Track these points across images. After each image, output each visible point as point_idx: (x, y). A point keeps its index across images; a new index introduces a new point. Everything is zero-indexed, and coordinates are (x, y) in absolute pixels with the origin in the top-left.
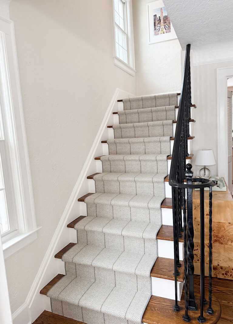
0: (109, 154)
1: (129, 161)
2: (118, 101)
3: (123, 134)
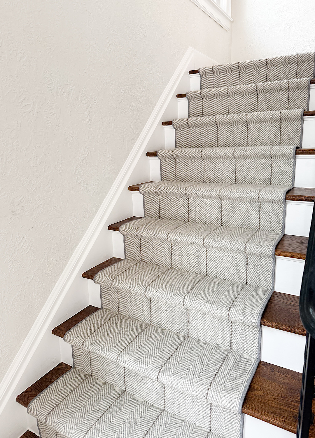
0: (161, 178)
1: (198, 197)
2: (191, 72)
3: (192, 139)
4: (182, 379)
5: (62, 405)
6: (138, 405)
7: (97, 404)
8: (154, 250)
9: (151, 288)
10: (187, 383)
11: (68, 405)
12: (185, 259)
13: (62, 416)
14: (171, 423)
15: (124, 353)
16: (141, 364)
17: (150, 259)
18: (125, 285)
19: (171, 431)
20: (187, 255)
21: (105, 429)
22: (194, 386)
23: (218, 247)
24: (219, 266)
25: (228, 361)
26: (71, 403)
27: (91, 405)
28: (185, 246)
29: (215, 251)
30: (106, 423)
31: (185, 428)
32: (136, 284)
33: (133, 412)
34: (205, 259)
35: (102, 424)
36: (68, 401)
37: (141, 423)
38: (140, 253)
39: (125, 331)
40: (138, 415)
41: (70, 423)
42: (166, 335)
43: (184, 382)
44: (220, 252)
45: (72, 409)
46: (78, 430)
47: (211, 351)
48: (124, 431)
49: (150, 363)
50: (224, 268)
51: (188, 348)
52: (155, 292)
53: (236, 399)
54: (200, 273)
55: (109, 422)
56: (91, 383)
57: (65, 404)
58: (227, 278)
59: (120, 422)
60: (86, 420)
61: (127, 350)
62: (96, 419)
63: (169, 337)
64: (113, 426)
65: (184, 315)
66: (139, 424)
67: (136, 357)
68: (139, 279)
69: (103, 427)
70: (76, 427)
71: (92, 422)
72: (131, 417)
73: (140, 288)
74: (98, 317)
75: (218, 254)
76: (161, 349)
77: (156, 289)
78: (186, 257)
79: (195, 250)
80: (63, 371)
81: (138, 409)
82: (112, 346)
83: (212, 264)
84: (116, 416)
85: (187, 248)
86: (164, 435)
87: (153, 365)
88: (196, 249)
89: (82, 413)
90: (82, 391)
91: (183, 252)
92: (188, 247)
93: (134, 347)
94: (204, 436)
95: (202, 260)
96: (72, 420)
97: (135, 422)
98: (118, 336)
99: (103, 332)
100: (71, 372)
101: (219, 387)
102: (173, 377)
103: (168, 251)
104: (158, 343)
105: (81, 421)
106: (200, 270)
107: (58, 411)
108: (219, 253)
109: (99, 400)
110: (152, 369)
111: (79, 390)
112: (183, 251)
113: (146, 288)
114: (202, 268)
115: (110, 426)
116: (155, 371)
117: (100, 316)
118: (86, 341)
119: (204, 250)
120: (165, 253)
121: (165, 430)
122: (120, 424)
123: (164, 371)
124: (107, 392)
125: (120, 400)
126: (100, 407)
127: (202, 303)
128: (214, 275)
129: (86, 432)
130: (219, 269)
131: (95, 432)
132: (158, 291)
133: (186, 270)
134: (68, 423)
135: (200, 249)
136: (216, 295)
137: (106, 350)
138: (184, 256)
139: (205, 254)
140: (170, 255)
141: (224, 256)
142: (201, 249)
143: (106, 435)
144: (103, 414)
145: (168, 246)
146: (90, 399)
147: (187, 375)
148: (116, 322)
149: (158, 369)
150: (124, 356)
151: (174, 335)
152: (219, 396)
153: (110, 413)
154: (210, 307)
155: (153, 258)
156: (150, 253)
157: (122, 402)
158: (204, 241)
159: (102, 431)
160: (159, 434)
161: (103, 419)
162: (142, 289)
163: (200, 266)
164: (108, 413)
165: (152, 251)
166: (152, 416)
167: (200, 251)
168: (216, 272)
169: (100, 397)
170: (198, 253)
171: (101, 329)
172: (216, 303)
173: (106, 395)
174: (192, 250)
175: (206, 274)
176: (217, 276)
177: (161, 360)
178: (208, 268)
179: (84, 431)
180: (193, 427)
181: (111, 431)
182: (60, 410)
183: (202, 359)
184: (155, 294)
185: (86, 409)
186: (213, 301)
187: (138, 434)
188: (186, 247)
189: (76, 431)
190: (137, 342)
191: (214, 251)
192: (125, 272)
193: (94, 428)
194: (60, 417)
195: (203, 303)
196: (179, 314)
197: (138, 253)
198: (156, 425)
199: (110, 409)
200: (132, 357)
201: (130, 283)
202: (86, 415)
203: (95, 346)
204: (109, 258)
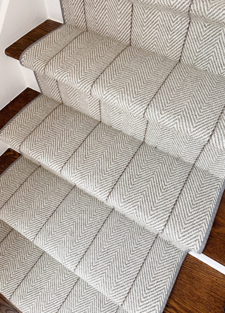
4: (134, 208)
5: (12, 201)
6: (88, 204)
7: (47, 201)
8: (105, 13)
9: (98, 86)
10: (140, 213)
11: (18, 201)
12: (151, 32)
13: (12, 214)
14: (120, 225)
15: (69, 165)
16: (87, 182)
17: (99, 28)
18: (62, 76)
19: (120, 234)
20: (156, 26)
21: (55, 230)
22: (149, 219)
23: (214, 20)
24: (203, 50)
25: (190, 184)
26: (21, 200)
27: (41, 202)
28: (154, 11)
29: (205, 25)
30: (56, 223)
31: (134, 231)
32: (77, 76)
33: (82, 211)
34: (183, 37)
35: (52, 224)
36: (17, 197)
37: (90, 225)
38: (84, 16)
39: (70, 132)
40: (87, 215)
41: (21, 223)
42: (118, 140)
43: (137, 211)
44: (213, 27)
45: (22, 207)
46: (29, 230)
47: (171, 167)
48: (73, 233)
49: (98, 182)
50: (210, 55)
51: (144, 161)
52: (105, 93)
53: (197, 241)
54: (170, 56)
55: (59, 223)
56: (40, 176)
57: (15, 200)
58: (210, 69)
59: (70, 222)
60: (37, 219)
61: (72, 161)
62: (46, 219)
63: (121, 143)
64: (63, 228)
65: (142, 122)
66: (88, 225)
67: (82, 173)
68: (82, 66)
69: (53, 227)
70: (26, 227)
71: (42, 222)
72: (80, 218)
73: (83, 84)
74: (38, 108)
75: (209, 30)
76: (112, 161)
77: (106, 89)
78: (154, 30)
79: (171, 20)
80: (11, 159)
81: (88, 208)
82: (54, 154)
83: (193, 46)
84: (66, 215)
85: (158, 15)
86: (113, 239)
87: (101, 185)
88: (172, 18)
89: (32, 211)
90: (31, 185)
91: (149, 20)
92: (160, 13)
93: (80, 158)
94: (152, 241)
95: (178, 37)
96: (22, 219)
97: (85, 223)
98: (61, 140)
99: (44, 132)
100: (19, 162)
101: (178, 224)
102: (125, 203)
103: (126, 17)
104: (109, 153)
105: (31, 221)
106: (171, 53)
107: (8, 208)
108: (211, 29)
109: (49, 197)
110: (100, 190)
111: (28, 184)
112: (151, 19)
113: (92, 86)
114: (175, 49)
115: (60, 227)
116: (104, 194)
117: (39, 106)
118: (23, 145)
119: (185, 21)
120: (121, 19)
121: (114, 233)
122: (70, 225)
123: (114, 195)
124: (57, 187)
125: (70, 197)
126: (50, 205)
127: (172, 120)
128: (191, 62)
129: (36, 233)
130: (201, 55)
131: (45, 234)
132: (109, 93)
133: (151, 50)
134: (19, 222)
135: (179, 19)
136: (193, 105)
137: (47, 159)
138: (150, 28)
139: (185, 28)
140: (128, 24)
141: (217, 34)
142: (181, 19)
143: (56, 237)
144: (53, 213)
145: (127, 8)
146: (39, 195)
147: (141, 203)
148: (59, 117)
149: (108, 192)
150: (68, 169)
151: (127, 140)
152: (177, 235)
153: (60, 212)
154: (183, 126)
155: (104, 26)
156: (99, 17)
157: (72, 200)
158: (192, 7)
159: (53, 232)
160: (108, 237)
161: (53, 219)
162: (86, 85)
163: (173, 47)
164: (58, 213)
165: (101, 14)
166: (101, 216)
167: (179, 23)
168: (195, 59)
169: (50, 193)
170: (174, 25)
171: (40, 127)
172: (193, 122)
173: (56, 191)
174: (165, 20)
175: (179, 59)
176: (195, 65)
177: (111, 179)
178: (185, 52)
179: (34, 232)
180: (141, 230)
181: (60, 233)
182: (10, 207)
183: (159, 178)
184: (105, 96)
185: (36, 207)
186: (188, 116)
187: (87, 237)
188: (156, 12)
189: (27, 231)
190: (83, 150)
191: (203, 25)
192: (63, 52)
193: (44, 229)
194: (10, 215)
195: (174, 119)
196: (136, 120)
197: (82, 15)
198: (105, 227)
199: (60, 208)
200: (78, 172)
201: (69, 74)
202: (36, 214)
203: (34, 152)
204: (41, 21)
